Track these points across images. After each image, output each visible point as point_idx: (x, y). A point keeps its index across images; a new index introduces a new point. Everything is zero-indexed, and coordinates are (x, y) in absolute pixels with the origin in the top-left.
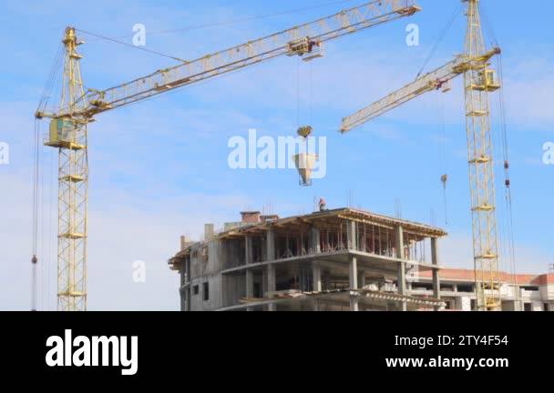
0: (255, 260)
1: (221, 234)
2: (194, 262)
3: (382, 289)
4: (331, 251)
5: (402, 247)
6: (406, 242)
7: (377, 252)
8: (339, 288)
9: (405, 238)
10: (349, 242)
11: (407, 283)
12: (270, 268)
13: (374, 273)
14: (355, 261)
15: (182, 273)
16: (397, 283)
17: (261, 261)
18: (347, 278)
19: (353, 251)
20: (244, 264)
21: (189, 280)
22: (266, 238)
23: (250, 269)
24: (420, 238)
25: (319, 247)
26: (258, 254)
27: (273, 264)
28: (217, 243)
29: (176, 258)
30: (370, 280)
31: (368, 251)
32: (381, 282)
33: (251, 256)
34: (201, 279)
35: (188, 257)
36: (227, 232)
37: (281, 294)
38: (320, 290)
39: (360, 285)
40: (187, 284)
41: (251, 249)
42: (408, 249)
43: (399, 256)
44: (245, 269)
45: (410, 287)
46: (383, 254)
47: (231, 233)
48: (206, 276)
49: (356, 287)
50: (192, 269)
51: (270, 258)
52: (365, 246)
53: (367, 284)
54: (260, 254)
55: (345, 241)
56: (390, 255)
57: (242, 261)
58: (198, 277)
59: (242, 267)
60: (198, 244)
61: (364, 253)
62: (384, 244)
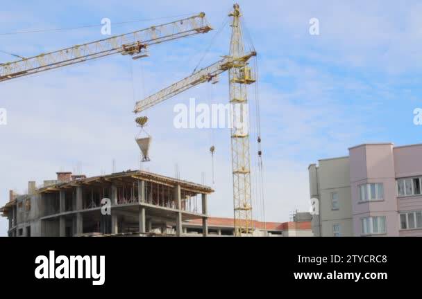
0: (67, 209)
1: (41, 189)
2: (19, 210)
3: (164, 233)
4: (126, 204)
5: (180, 200)
6: (183, 197)
7: (161, 205)
8: (131, 231)
9: (182, 194)
10: (139, 197)
11: (183, 228)
12: (79, 215)
13: (158, 220)
14: (144, 211)
15: (10, 219)
16: (175, 228)
17: (72, 210)
18: (137, 224)
19: (143, 204)
20: (59, 212)
21: (16, 224)
22: (75, 193)
23: (63, 216)
24: (194, 194)
25: (116, 200)
26: (70, 204)
27: (81, 213)
28: (37, 196)
29: (5, 207)
30: (155, 226)
31: (154, 204)
32: (163, 227)
33: (64, 206)
34: (25, 224)
35: (15, 207)
36: (45, 188)
38: (116, 232)
39: (147, 230)
40: (13, 227)
41: (64, 200)
42: (184, 202)
43: (177, 208)
44: (59, 217)
45: (185, 231)
46: (165, 206)
47: (49, 189)
48: (29, 221)
49: (144, 231)
50: (18, 215)
51: (79, 208)
52: (151, 199)
53: (153, 228)
54: (72, 207)
55: (137, 195)
56: (171, 207)
57: (57, 209)
58: (22, 222)
59: (57, 215)
60: (23, 197)
61: (151, 205)
62: (166, 198)
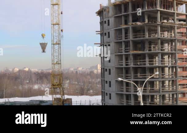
0: (125, 12)
1: (113, 3)
2: (104, 13)
3: (168, 22)
4: (151, 9)
5: (175, 7)
6: (177, 5)
7: (167, 9)
8: (154, 21)
9: (176, 4)
10: (157, 6)
11: (177, 20)
12: (130, 14)
13: (166, 16)
14: (159, 12)
15: (100, 16)
16: (173, 20)
17: (127, 12)
18: (156, 18)
19: (159, 9)
20: (122, 13)
21: (103, 19)
22: (129, 5)
23: (123, 15)
24: (182, 4)
25: (147, 8)
26: (126, 10)
27: (131, 14)
28: (112, 6)
29: (98, 11)
30: (164, 19)
31: (164, 9)
32: (168, 19)
33: (124, 10)
34: (107, 19)
35: (102, 11)
36: (116, 3)
37: (134, 23)
38: (147, 22)
39: (161, 21)
40: (102, 20)
41: (124, 8)
42: (177, 8)
43: (174, 10)
45: (178, 21)
46: (169, 10)
47: (117, 3)
48: (109, 18)
49: (159, 21)
50: (104, 15)
51: (130, 11)
52: (162, 7)
53: (163, 20)
54: (127, 10)
55: (156, 5)
56: (171, 10)
57: (121, 12)
58: (106, 18)
59: (121, 15)
60: (106, 7)
61: (162, 10)
62: (169, 6)
